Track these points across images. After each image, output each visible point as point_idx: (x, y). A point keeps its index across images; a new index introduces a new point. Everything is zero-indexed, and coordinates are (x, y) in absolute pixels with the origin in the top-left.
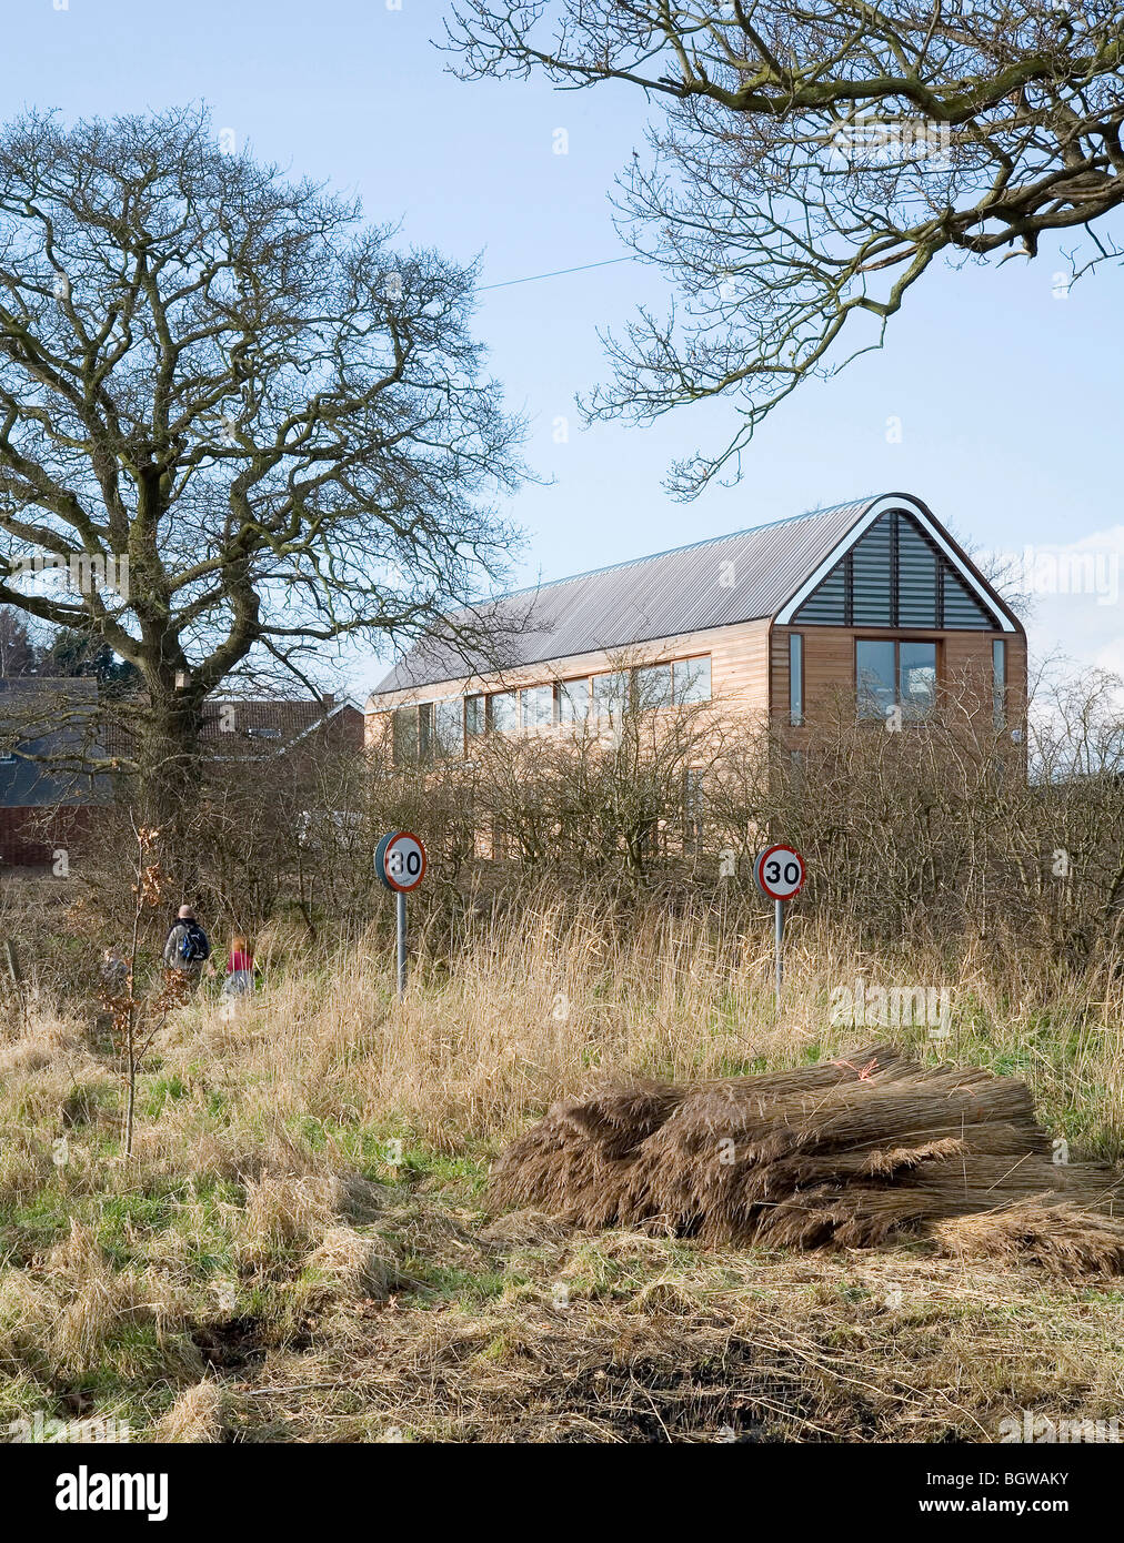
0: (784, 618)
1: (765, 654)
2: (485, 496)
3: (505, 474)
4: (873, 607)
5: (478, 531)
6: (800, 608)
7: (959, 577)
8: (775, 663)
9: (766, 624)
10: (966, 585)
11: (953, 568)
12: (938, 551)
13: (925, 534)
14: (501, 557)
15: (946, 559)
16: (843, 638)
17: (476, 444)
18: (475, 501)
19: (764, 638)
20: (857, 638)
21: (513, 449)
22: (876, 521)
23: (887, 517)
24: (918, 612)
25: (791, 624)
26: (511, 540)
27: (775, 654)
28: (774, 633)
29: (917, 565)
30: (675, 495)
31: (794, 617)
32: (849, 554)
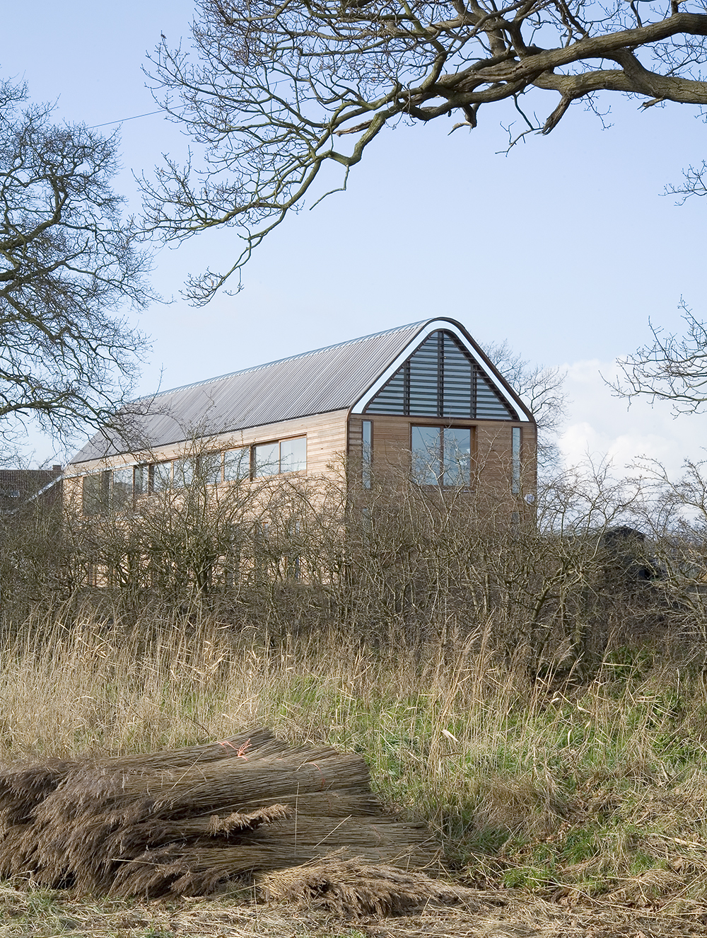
0: (358, 409)
1: (344, 436)
2: (118, 310)
3: (137, 294)
4: (424, 403)
5: (114, 336)
6: (371, 402)
7: (488, 381)
8: (352, 442)
9: (346, 412)
10: (493, 387)
11: (483, 374)
12: (473, 361)
13: (463, 348)
14: (129, 357)
15: (479, 367)
16: (403, 424)
17: (115, 271)
18: (109, 314)
19: (344, 424)
20: (413, 424)
21: (142, 276)
22: (427, 338)
23: (436, 335)
24: (457, 406)
25: (364, 413)
26: (139, 344)
27: (351, 435)
28: (351, 420)
29: (458, 372)
30: (191, 301)
31: (366, 408)
32: (407, 362)
